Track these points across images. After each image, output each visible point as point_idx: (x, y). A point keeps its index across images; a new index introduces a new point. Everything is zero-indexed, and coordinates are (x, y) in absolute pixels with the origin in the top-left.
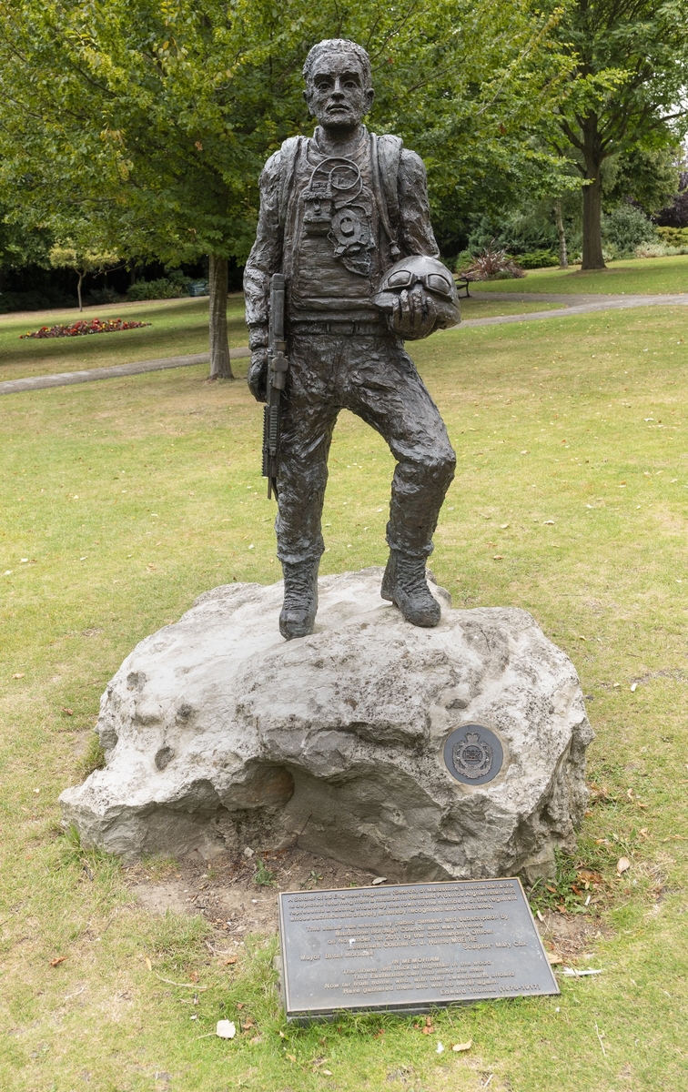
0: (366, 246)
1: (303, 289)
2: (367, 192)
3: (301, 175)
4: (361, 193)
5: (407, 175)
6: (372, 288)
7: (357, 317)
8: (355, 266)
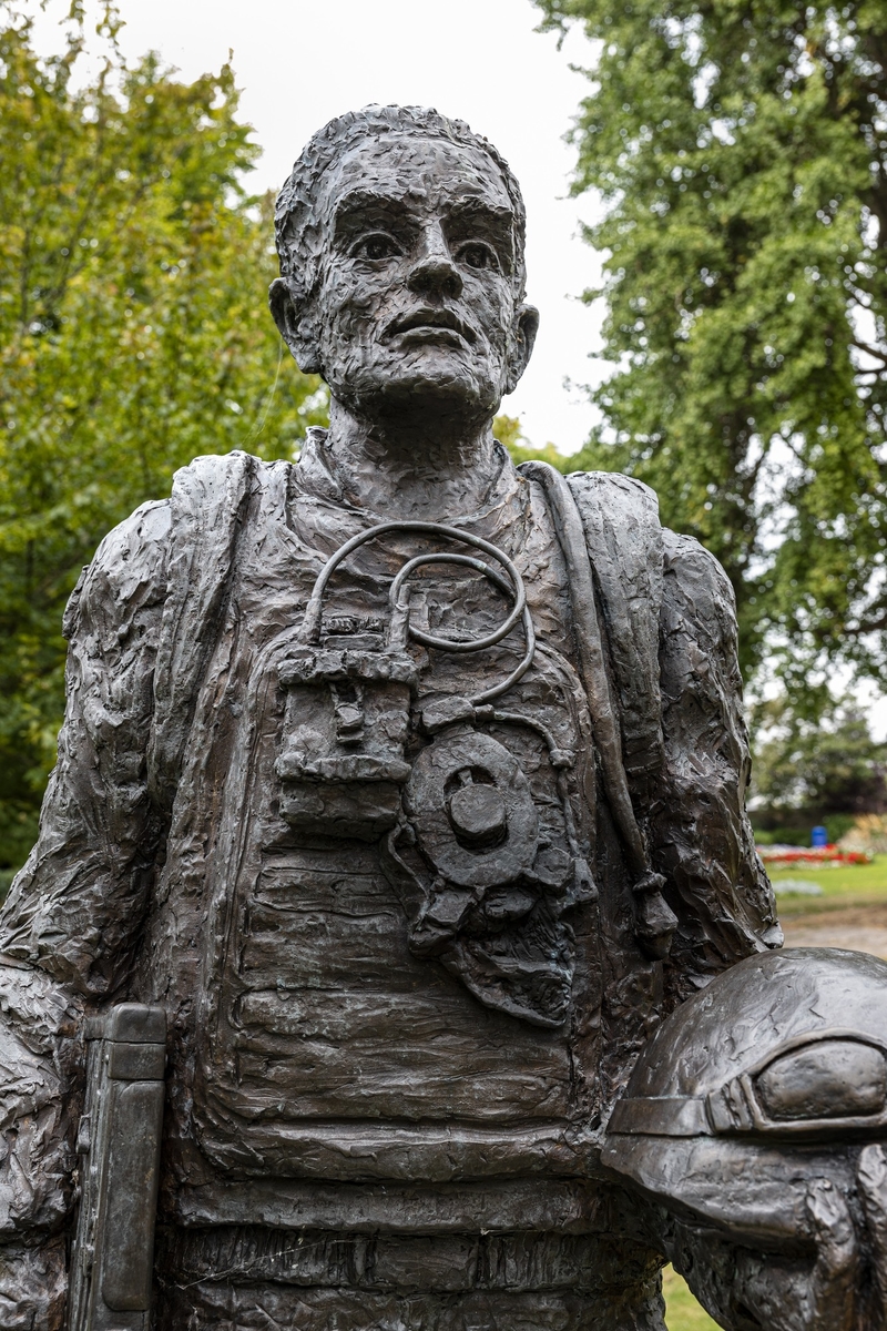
0: (558, 893)
1: (256, 1080)
2: (553, 668)
3: (263, 584)
4: (531, 668)
5: (691, 616)
6: (575, 1082)
7: (499, 1214)
8: (506, 982)
